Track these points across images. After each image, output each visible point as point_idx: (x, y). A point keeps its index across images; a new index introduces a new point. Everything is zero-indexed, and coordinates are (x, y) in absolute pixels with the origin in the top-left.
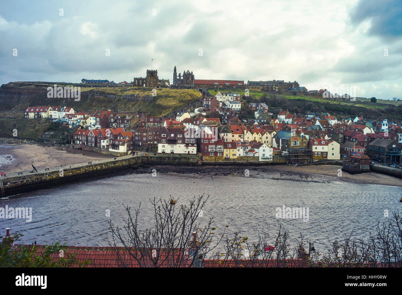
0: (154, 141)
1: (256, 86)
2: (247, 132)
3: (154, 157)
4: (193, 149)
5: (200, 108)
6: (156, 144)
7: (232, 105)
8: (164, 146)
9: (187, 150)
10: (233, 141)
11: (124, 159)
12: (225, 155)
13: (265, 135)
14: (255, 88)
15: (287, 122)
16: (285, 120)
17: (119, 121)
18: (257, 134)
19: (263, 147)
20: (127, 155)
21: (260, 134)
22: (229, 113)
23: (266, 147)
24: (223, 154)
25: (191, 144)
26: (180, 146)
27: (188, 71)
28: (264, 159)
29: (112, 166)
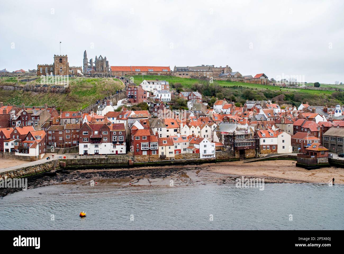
0: (73, 141)
1: (184, 73)
2: (184, 126)
3: (75, 160)
4: (122, 148)
5: (124, 99)
6: (75, 145)
7: (161, 95)
8: (86, 146)
9: (115, 150)
10: (168, 136)
11: (37, 164)
12: (160, 154)
13: (204, 129)
14: (184, 74)
15: (225, 112)
16: (223, 110)
17: (24, 118)
18: (196, 128)
19: (204, 142)
20: (39, 159)
21: (198, 127)
22: (159, 104)
23: (207, 142)
24: (158, 153)
25: (119, 142)
26: (105, 146)
27: (101, 56)
28: (206, 156)
29: (23, 174)
